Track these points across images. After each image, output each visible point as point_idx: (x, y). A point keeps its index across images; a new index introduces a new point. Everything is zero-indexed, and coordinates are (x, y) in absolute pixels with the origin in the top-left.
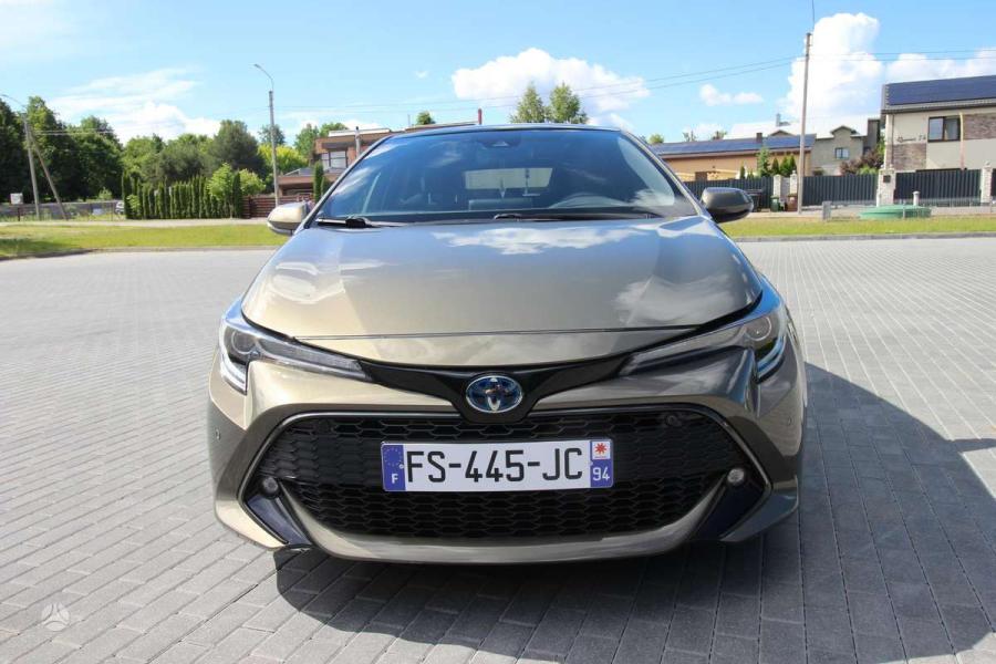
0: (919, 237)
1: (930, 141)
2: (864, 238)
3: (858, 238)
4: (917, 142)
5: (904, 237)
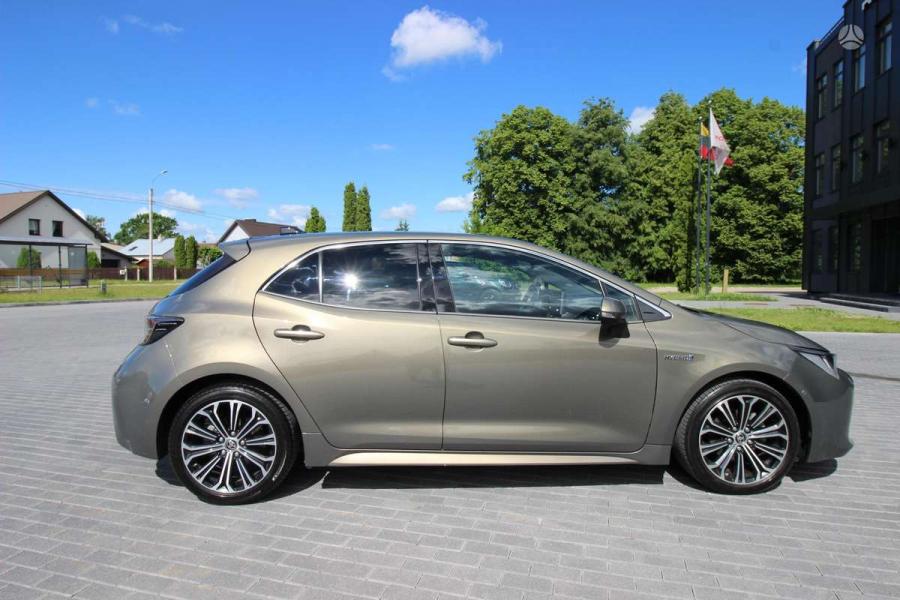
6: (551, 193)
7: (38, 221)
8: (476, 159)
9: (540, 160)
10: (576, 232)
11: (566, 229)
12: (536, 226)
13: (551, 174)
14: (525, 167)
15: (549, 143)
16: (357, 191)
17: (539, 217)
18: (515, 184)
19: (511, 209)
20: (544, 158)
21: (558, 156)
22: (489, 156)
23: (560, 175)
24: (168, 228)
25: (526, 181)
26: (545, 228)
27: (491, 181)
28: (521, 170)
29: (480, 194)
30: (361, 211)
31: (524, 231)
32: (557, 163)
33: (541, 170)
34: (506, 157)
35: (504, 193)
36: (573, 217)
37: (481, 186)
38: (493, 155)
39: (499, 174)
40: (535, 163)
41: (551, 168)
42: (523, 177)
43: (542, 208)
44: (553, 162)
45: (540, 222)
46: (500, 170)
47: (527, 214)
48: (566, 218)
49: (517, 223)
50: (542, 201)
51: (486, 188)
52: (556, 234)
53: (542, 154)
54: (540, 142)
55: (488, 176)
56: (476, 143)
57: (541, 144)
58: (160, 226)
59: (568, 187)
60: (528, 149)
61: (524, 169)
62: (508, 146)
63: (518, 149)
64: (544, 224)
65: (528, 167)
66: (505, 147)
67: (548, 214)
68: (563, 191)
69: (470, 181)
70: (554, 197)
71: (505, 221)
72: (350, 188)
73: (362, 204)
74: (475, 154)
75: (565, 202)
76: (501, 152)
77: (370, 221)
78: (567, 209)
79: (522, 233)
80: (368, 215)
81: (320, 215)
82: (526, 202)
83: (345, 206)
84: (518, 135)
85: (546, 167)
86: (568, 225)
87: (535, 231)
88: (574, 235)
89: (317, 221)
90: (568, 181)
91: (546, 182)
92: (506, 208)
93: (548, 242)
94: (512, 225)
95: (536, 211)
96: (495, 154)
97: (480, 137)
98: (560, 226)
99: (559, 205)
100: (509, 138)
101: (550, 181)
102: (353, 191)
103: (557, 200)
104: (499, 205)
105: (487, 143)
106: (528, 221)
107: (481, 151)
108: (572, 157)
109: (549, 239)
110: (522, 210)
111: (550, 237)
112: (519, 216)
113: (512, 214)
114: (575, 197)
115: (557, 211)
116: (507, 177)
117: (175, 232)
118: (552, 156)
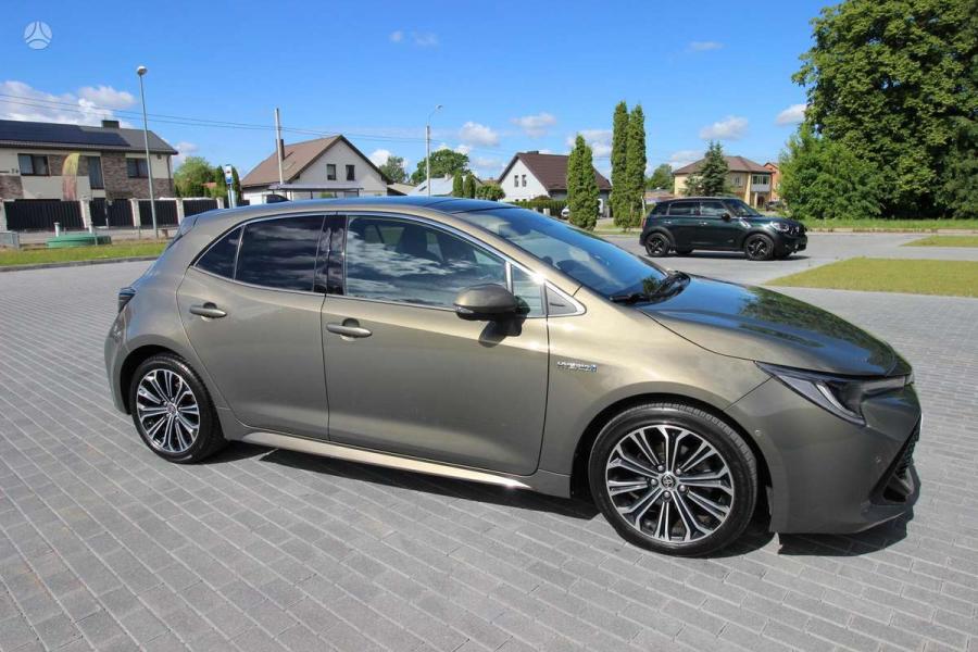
0: (130, 260)
1: (22, 175)
2: (84, 264)
3: (79, 264)
4: (10, 174)
5: (119, 261)
6: (926, 89)
7: (334, 166)
8: (814, 49)
9: (914, 41)
10: (966, 144)
11: (948, 140)
12: (898, 139)
13: (929, 60)
14: (887, 54)
15: (932, 13)
16: (629, 112)
17: (904, 125)
18: (868, 81)
19: (859, 116)
20: (921, 38)
21: (946, 31)
22: (834, 43)
23: (947, 62)
24: (460, 165)
25: (885, 76)
26: (914, 141)
27: (834, 77)
28: (880, 59)
29: (816, 98)
30: (632, 137)
31: (878, 146)
32: (944, 43)
33: (914, 57)
34: (860, 41)
35: (850, 93)
36: (963, 121)
37: (820, 87)
38: (839, 41)
39: (846, 67)
40: (905, 46)
41: (930, 50)
42: (882, 69)
43: (912, 111)
44: (935, 41)
45: (905, 132)
46: (847, 62)
47: (884, 122)
48: (950, 125)
49: (868, 136)
50: (910, 102)
51: (827, 89)
52: (930, 149)
53: (917, 31)
54: (916, 14)
55: (829, 72)
56: (815, 28)
57: (919, 17)
58: (453, 163)
59: (958, 76)
60: (893, 27)
61: (886, 58)
62: (861, 26)
63: (878, 29)
64: (912, 135)
65: (892, 53)
66: (857, 28)
67: (919, 121)
68: (948, 83)
69: (802, 82)
70: (932, 93)
71: (848, 134)
72: (621, 109)
73: (634, 128)
74: (814, 43)
75: (949, 100)
76: (851, 34)
77: (643, 148)
78: (954, 110)
79: (874, 150)
80: (641, 141)
81: (586, 144)
82: (885, 104)
83: (615, 132)
84: (879, 8)
85: (922, 50)
86: (953, 134)
87: (898, 146)
88: (962, 149)
89: (583, 152)
90: (958, 67)
91: (920, 73)
92: (851, 115)
93: (915, 160)
94: (859, 140)
95: (901, 118)
96: (842, 38)
97: (822, 17)
98: (937, 137)
99: (939, 105)
100: (864, 14)
101: (926, 70)
102: (625, 112)
103: (936, 99)
104: (845, 112)
105: (831, 25)
106: (886, 131)
107: (821, 37)
108: (970, 30)
109: (917, 156)
110: (877, 117)
111: (920, 153)
112: (872, 126)
113: (861, 123)
114: (970, 91)
115: (936, 115)
116: (858, 71)
117: (466, 168)
118: (935, 33)
